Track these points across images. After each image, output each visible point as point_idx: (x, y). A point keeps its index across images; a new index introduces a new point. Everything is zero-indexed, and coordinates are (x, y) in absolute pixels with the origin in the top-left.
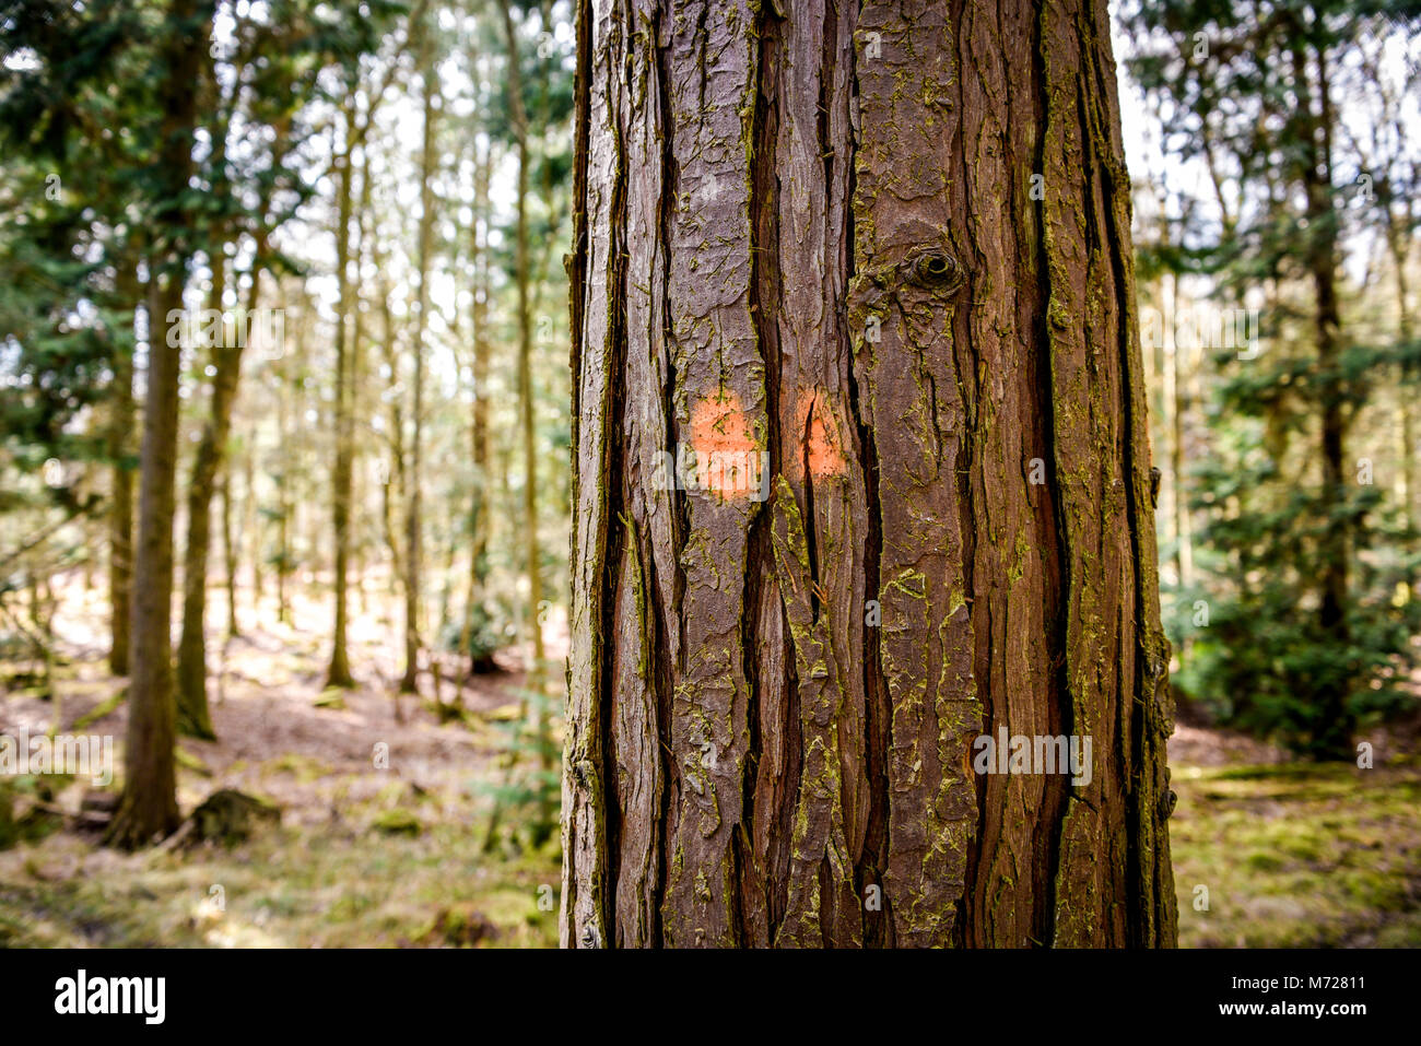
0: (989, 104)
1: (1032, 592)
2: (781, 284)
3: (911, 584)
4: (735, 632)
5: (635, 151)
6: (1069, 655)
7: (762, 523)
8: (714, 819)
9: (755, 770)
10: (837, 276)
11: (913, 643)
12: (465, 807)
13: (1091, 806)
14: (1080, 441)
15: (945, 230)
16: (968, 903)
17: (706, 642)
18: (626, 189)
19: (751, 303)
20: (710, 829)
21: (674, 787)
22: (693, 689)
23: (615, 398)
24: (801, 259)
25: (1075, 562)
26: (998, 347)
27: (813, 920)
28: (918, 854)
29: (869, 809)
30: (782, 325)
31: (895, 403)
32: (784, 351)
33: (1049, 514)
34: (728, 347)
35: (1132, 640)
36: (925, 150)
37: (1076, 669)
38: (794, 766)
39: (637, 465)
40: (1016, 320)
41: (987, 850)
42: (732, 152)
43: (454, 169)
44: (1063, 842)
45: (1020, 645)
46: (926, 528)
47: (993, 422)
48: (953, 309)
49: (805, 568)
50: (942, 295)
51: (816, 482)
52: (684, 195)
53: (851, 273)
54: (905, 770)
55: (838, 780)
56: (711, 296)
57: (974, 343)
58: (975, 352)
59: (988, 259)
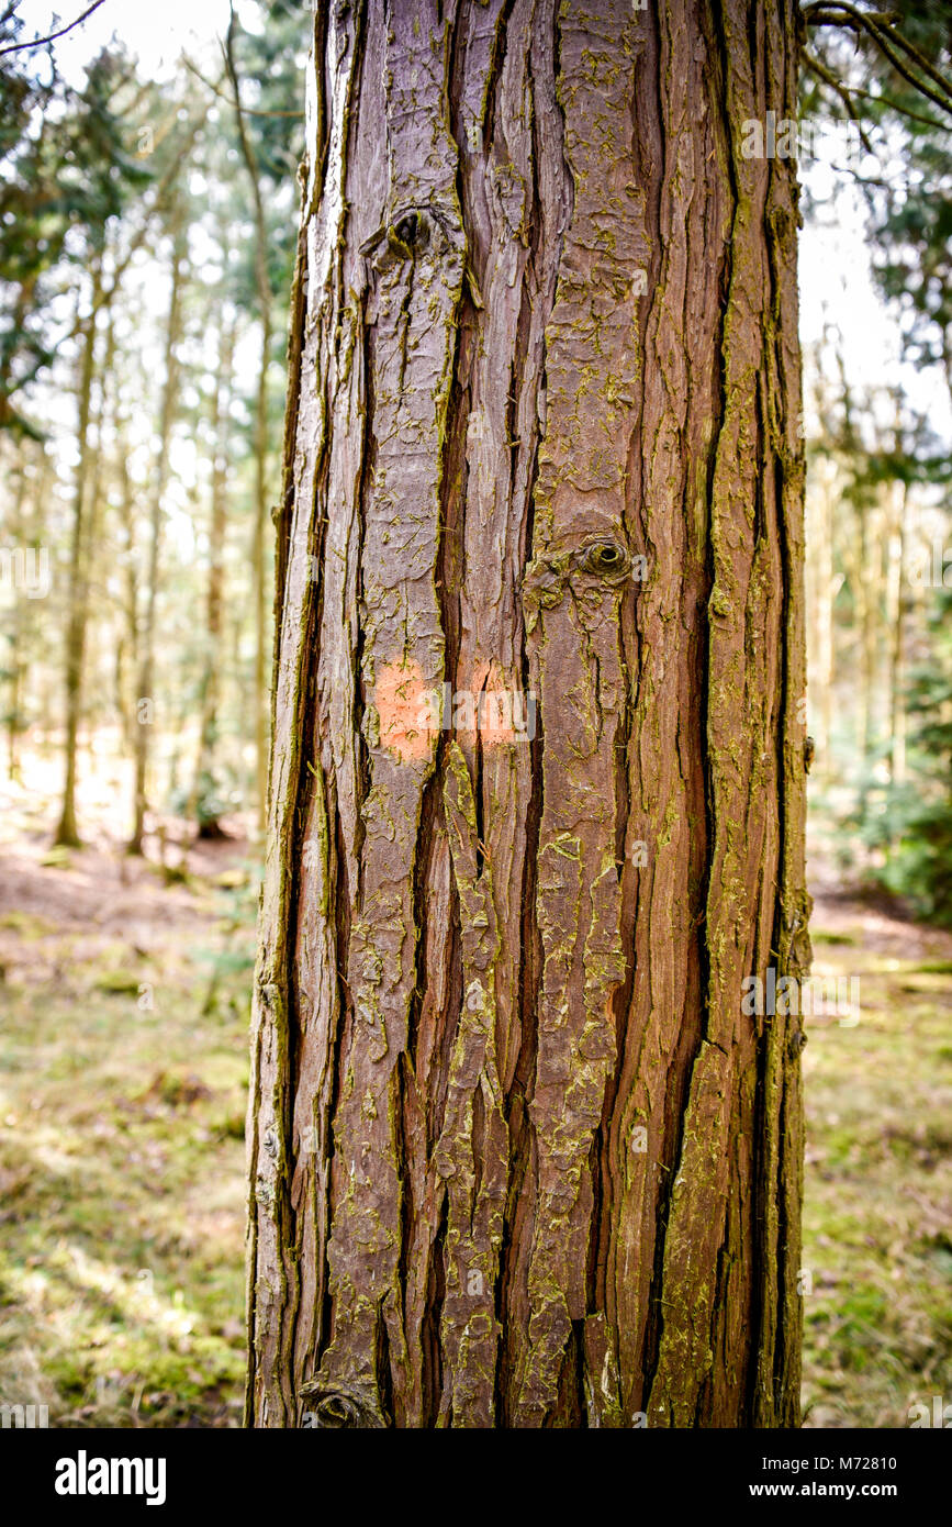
0: (669, 400)
1: (678, 856)
2: (464, 562)
3: (567, 846)
4: (406, 881)
5: (339, 421)
6: (708, 915)
7: (437, 782)
8: (381, 1046)
9: (420, 1004)
10: (516, 558)
11: (566, 900)
12: (186, 972)
13: (722, 1049)
14: (733, 720)
15: (619, 521)
16: (605, 1132)
17: (381, 887)
18: (329, 456)
19: (436, 579)
20: (379, 1055)
21: (349, 1014)
22: (367, 929)
23: (311, 652)
24: (484, 541)
25: (720, 830)
26: (661, 631)
27: (466, 1141)
28: (561, 1087)
29: (520, 1044)
30: (463, 601)
31: (562, 681)
32: (464, 625)
33: (700, 784)
34: (413, 618)
35: (772, 899)
36: (605, 445)
37: (714, 927)
38: (455, 1003)
39: (328, 718)
40: (681, 606)
41: (625, 1085)
42: (427, 435)
43: (199, 335)
44: (693, 1080)
45: (664, 905)
46: (583, 797)
47: (653, 699)
48: (621, 596)
49: (472, 827)
50: (612, 582)
51: (486, 749)
52: (380, 471)
53: (529, 558)
54: (553, 1012)
55: (493, 1019)
56: (400, 569)
57: (639, 627)
58: (639, 635)
59: (658, 549)
